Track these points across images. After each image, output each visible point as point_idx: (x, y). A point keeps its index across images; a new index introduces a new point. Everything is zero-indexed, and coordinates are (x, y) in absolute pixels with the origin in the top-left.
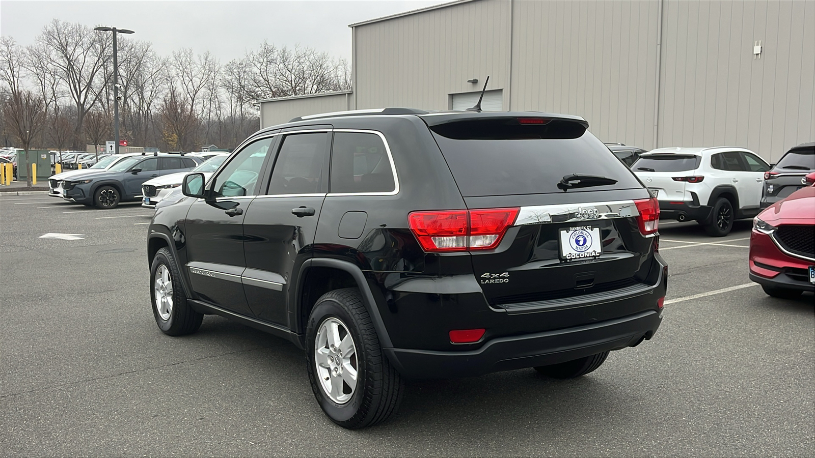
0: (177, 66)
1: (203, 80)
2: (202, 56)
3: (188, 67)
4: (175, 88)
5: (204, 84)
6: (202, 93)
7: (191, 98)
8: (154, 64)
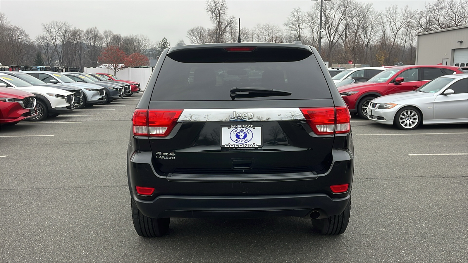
0: (387, 16)
1: (403, 23)
2: (403, 9)
3: (394, 16)
4: (386, 29)
5: (403, 25)
6: (402, 31)
7: (395, 34)
8: (374, 16)
